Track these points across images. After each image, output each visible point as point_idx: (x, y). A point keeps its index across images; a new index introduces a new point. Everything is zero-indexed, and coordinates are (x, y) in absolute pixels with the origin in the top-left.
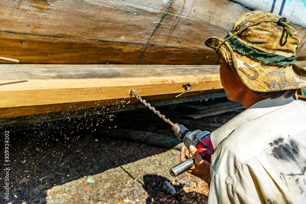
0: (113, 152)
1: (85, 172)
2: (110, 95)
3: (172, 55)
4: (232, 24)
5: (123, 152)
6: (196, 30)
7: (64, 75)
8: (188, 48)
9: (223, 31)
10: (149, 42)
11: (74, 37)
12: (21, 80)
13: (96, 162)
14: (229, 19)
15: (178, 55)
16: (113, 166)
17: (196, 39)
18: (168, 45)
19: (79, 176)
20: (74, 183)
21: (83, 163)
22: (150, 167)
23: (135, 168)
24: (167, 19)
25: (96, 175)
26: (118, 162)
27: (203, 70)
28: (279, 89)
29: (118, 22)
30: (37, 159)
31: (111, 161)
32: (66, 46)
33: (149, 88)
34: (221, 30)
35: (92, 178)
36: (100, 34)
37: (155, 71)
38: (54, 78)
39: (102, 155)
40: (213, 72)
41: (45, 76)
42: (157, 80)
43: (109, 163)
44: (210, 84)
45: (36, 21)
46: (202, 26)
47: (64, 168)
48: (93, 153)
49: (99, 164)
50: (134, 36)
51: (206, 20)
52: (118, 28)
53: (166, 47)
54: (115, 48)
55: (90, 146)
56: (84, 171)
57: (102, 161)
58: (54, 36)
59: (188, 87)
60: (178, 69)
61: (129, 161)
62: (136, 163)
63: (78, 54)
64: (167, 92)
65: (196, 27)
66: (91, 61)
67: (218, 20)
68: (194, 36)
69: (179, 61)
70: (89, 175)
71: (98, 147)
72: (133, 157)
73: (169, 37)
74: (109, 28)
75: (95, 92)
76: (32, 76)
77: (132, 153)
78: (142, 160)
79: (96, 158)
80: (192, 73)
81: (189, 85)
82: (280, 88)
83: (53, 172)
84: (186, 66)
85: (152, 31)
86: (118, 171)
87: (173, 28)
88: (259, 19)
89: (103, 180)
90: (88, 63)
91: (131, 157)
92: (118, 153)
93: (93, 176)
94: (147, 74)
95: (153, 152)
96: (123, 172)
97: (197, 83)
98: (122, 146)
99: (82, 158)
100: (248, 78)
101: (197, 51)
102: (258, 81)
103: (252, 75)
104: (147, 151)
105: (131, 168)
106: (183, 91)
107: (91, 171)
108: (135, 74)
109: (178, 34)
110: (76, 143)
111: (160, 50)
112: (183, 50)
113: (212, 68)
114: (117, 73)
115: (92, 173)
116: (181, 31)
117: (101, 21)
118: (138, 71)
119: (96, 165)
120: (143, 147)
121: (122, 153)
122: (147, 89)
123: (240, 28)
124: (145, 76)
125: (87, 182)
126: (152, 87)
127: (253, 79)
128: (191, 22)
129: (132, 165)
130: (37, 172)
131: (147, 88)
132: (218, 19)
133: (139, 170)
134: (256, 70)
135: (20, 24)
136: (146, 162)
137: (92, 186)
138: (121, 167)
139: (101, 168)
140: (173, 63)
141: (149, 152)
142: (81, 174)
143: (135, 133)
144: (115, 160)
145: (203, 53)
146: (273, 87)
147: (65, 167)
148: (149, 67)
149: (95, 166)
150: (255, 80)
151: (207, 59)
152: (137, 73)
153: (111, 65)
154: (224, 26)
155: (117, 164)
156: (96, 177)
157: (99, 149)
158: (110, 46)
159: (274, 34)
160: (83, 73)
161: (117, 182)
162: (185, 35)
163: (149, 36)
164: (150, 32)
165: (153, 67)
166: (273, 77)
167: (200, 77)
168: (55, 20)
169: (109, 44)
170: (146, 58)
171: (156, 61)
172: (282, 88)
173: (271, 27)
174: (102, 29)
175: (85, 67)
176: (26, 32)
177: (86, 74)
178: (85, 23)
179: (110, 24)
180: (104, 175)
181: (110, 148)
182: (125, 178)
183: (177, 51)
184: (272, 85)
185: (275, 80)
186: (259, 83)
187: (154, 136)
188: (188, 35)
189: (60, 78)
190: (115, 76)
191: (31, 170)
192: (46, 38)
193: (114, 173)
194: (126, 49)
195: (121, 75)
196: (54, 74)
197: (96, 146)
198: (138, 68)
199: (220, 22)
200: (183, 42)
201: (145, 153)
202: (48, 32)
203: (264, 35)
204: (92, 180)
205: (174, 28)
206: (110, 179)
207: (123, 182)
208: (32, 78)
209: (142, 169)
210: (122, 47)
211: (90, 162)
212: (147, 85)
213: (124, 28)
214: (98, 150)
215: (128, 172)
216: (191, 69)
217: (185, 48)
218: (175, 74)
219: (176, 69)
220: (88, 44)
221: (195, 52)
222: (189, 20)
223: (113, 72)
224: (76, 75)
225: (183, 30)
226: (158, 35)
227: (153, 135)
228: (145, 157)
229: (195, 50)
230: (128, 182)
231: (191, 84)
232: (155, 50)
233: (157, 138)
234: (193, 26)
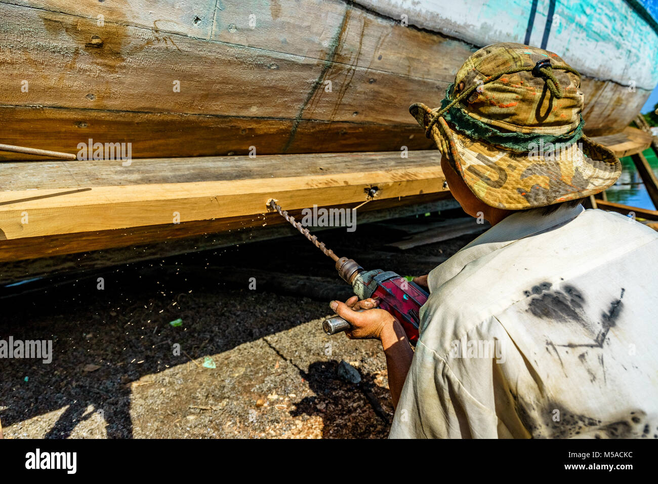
0: (250, 314)
1: (200, 349)
2: (234, 210)
3: (347, 136)
4: (452, 76)
5: (269, 314)
6: (386, 91)
7: (153, 177)
8: (373, 123)
9: (437, 90)
10: (301, 114)
11: (169, 111)
12: (79, 189)
13: (219, 332)
14: (445, 69)
15: (358, 136)
16: (250, 338)
17: (387, 105)
18: (338, 118)
19: (189, 356)
20: (180, 370)
21: (196, 335)
22: (317, 338)
23: (290, 340)
24: (332, 73)
25: (219, 355)
26: (260, 331)
27: (403, 161)
28: (545, 201)
29: (244, 83)
30: (113, 330)
31: (247, 330)
32: (156, 128)
33: (303, 196)
34: (433, 88)
35: (211, 359)
36: (214, 105)
37: (314, 165)
38: (136, 182)
39: (231, 320)
40: (422, 163)
41: (121, 180)
42: (317, 180)
43: (243, 334)
44: (414, 185)
45: (103, 88)
46: (397, 83)
47: (162, 345)
48: (215, 316)
49: (224, 335)
50: (274, 106)
51: (402, 72)
52: (246, 93)
53: (334, 122)
54: (243, 128)
55: (209, 304)
56: (198, 347)
57: (229, 329)
58: (134, 112)
59: (374, 191)
60: (357, 160)
61: (278, 328)
62: (291, 332)
63: (178, 139)
64: (336, 201)
65: (385, 86)
66: (201, 152)
67: (425, 71)
68: (382, 101)
69: (360, 145)
70: (206, 355)
71: (224, 305)
72: (286, 321)
73: (337, 104)
74: (229, 94)
75: (207, 205)
76: (99, 181)
77: (286, 315)
78: (303, 326)
79: (219, 324)
80: (382, 167)
81: (376, 188)
82: (547, 200)
83: (142, 352)
84: (372, 155)
85: (306, 96)
86: (258, 346)
87: (344, 88)
88: (498, 66)
89: (231, 363)
90: (195, 155)
91: (283, 322)
92: (259, 315)
93: (214, 357)
94: (300, 171)
95: (322, 312)
96: (268, 349)
97: (390, 184)
98: (268, 302)
99: (193, 326)
100: (488, 184)
101: (391, 127)
102: (506, 188)
103: (495, 177)
104: (312, 309)
105: (282, 340)
106: (366, 198)
107: (209, 348)
108: (278, 171)
109: (354, 99)
110: (184, 300)
111: (323, 127)
112: (365, 125)
113: (421, 155)
114: (247, 171)
115: (212, 350)
116: (359, 93)
117: (214, 82)
118: (284, 167)
119: (219, 337)
120: (306, 303)
121: (267, 316)
122: (301, 198)
123: (464, 86)
124: (297, 175)
125: (202, 368)
126: (308, 193)
127: (497, 186)
128: (376, 77)
129: (283, 335)
130: (113, 352)
131: (299, 196)
132: (425, 69)
133: (296, 344)
134: (502, 167)
135: (76, 93)
136: (310, 328)
137: (213, 374)
138: (264, 340)
139: (228, 341)
140: (348, 150)
141: (316, 312)
142: (192, 353)
143: (290, 278)
144: (255, 328)
145: (403, 130)
146: (535, 200)
147: (164, 343)
148: (305, 157)
149: (217, 340)
150: (501, 186)
151: (412, 140)
152: (283, 169)
153: (236, 157)
154: (436, 82)
155: (257, 334)
156: (219, 357)
157: (225, 309)
158: (232, 124)
159: (527, 98)
160: (187, 173)
161: (258, 365)
162: (366, 99)
163: (301, 105)
164: (301, 97)
165: (313, 157)
166: (534, 178)
167: (397, 172)
168: (135, 85)
169: (230, 121)
170: (298, 143)
171: (318, 148)
172: (552, 199)
173: (520, 84)
174: (217, 96)
175: (190, 162)
176: (86, 107)
177: (192, 174)
178: (187, 88)
179: (231, 86)
180: (233, 354)
181: (245, 307)
182: (271, 359)
183: (355, 128)
184: (532, 195)
185: (538, 185)
186: (509, 192)
187: (326, 283)
188: (372, 99)
189: (146, 183)
190: (242, 177)
191: (102, 350)
192: (121, 116)
193: (252, 350)
194: (263, 128)
195: (253, 175)
196: (136, 176)
197: (220, 303)
198: (285, 160)
199: (428, 75)
200: (364, 113)
201: (307, 313)
202: (124, 104)
203: (508, 101)
204: (212, 363)
205: (346, 89)
206: (244, 361)
207: (267, 365)
208: (99, 184)
209: (302, 342)
210: (254, 126)
211: (209, 332)
212: (300, 190)
213: (255, 92)
214: (223, 311)
215: (277, 347)
216: (382, 159)
217: (368, 122)
218: (351, 169)
219: (354, 160)
220: (193, 122)
221: (388, 128)
222: (371, 73)
223: (240, 169)
224: (175, 176)
225: (361, 92)
226: (318, 102)
227: (324, 282)
228: (308, 320)
229: (387, 126)
230: (277, 365)
231: (379, 186)
232: (313, 127)
233: (331, 286)
234: (380, 83)
